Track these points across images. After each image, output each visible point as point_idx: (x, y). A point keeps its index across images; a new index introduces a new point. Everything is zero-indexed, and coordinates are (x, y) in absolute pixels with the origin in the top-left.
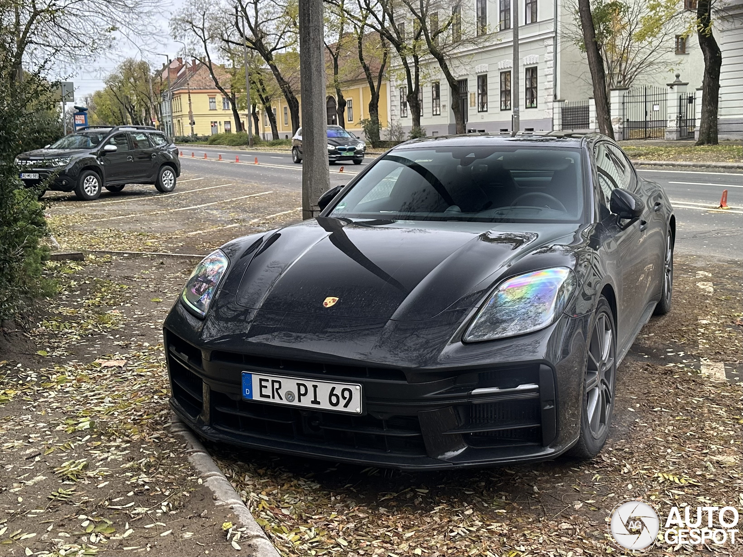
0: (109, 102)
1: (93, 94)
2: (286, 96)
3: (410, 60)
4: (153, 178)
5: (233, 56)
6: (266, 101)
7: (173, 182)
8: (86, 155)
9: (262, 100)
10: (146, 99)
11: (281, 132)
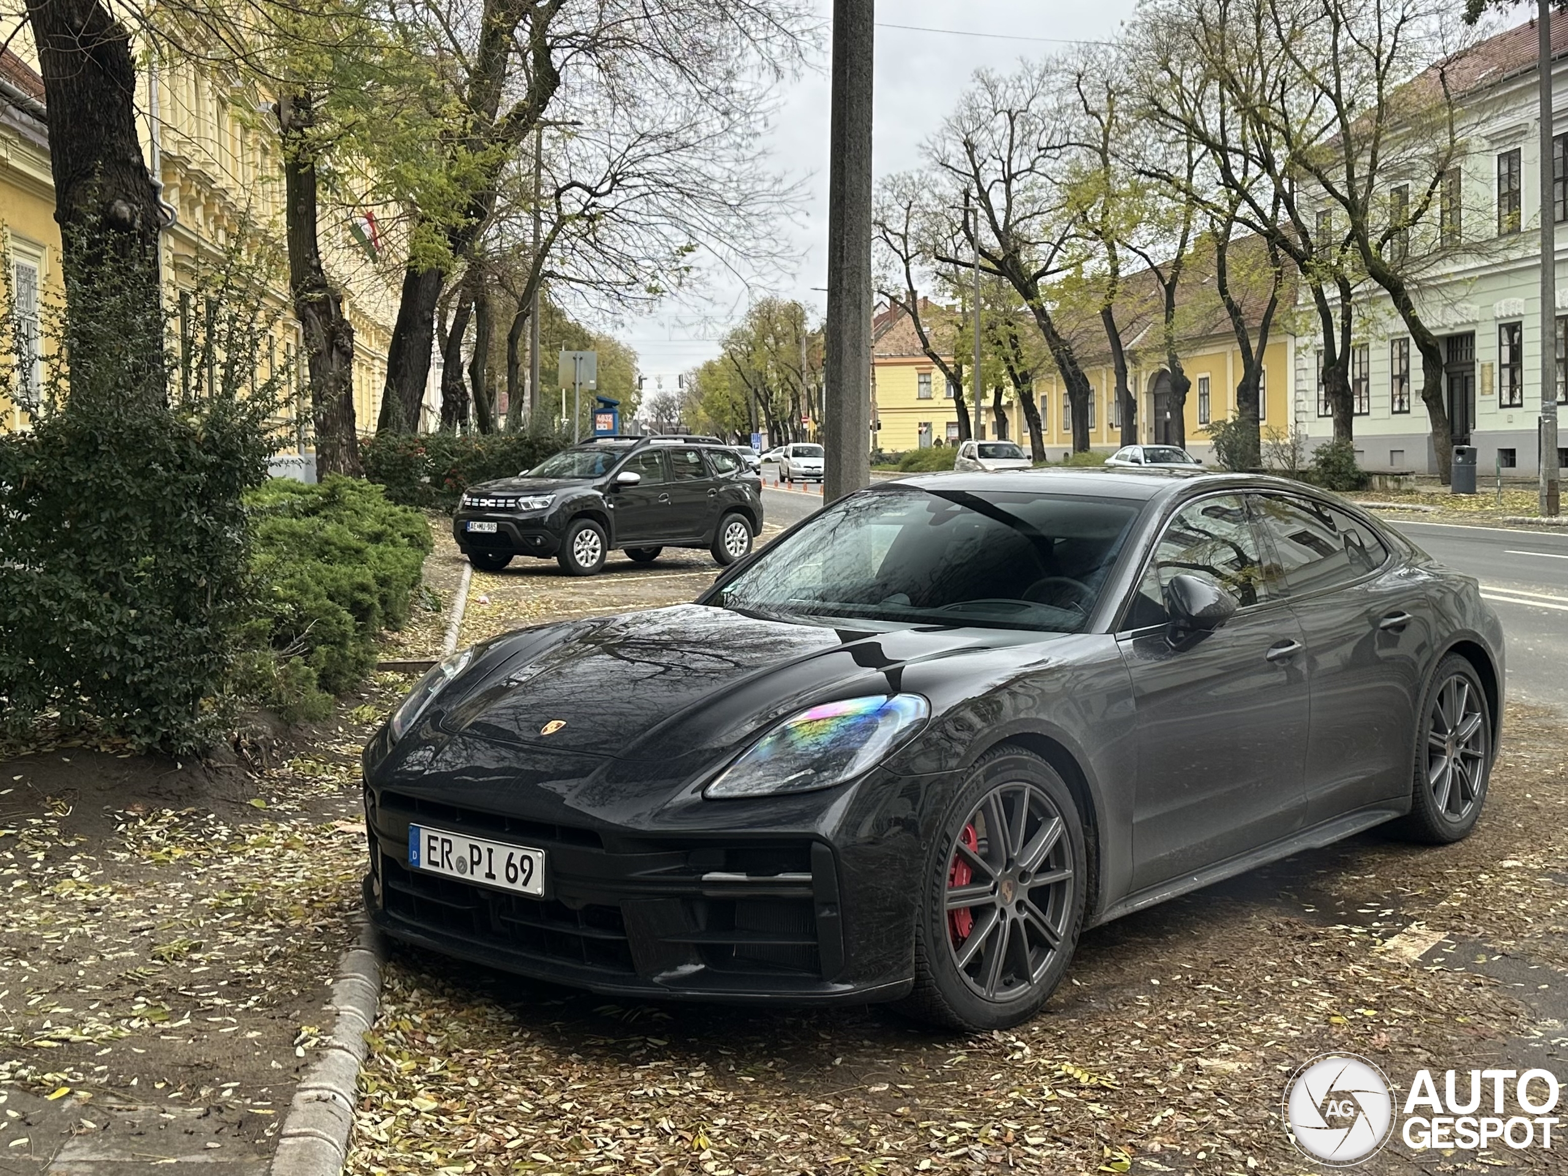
0: (726, 384)
1: (701, 367)
2: (1063, 369)
3: (1332, 292)
4: (707, 536)
5: (961, 289)
6: (1022, 380)
7: (745, 545)
8: (586, 490)
9: (1014, 377)
10: (793, 378)
11: (1055, 445)
